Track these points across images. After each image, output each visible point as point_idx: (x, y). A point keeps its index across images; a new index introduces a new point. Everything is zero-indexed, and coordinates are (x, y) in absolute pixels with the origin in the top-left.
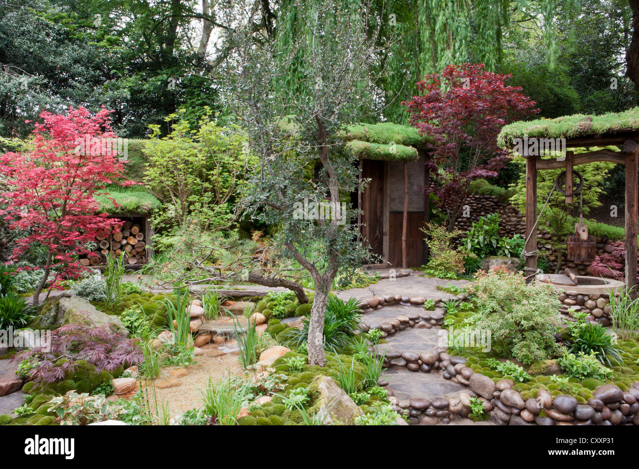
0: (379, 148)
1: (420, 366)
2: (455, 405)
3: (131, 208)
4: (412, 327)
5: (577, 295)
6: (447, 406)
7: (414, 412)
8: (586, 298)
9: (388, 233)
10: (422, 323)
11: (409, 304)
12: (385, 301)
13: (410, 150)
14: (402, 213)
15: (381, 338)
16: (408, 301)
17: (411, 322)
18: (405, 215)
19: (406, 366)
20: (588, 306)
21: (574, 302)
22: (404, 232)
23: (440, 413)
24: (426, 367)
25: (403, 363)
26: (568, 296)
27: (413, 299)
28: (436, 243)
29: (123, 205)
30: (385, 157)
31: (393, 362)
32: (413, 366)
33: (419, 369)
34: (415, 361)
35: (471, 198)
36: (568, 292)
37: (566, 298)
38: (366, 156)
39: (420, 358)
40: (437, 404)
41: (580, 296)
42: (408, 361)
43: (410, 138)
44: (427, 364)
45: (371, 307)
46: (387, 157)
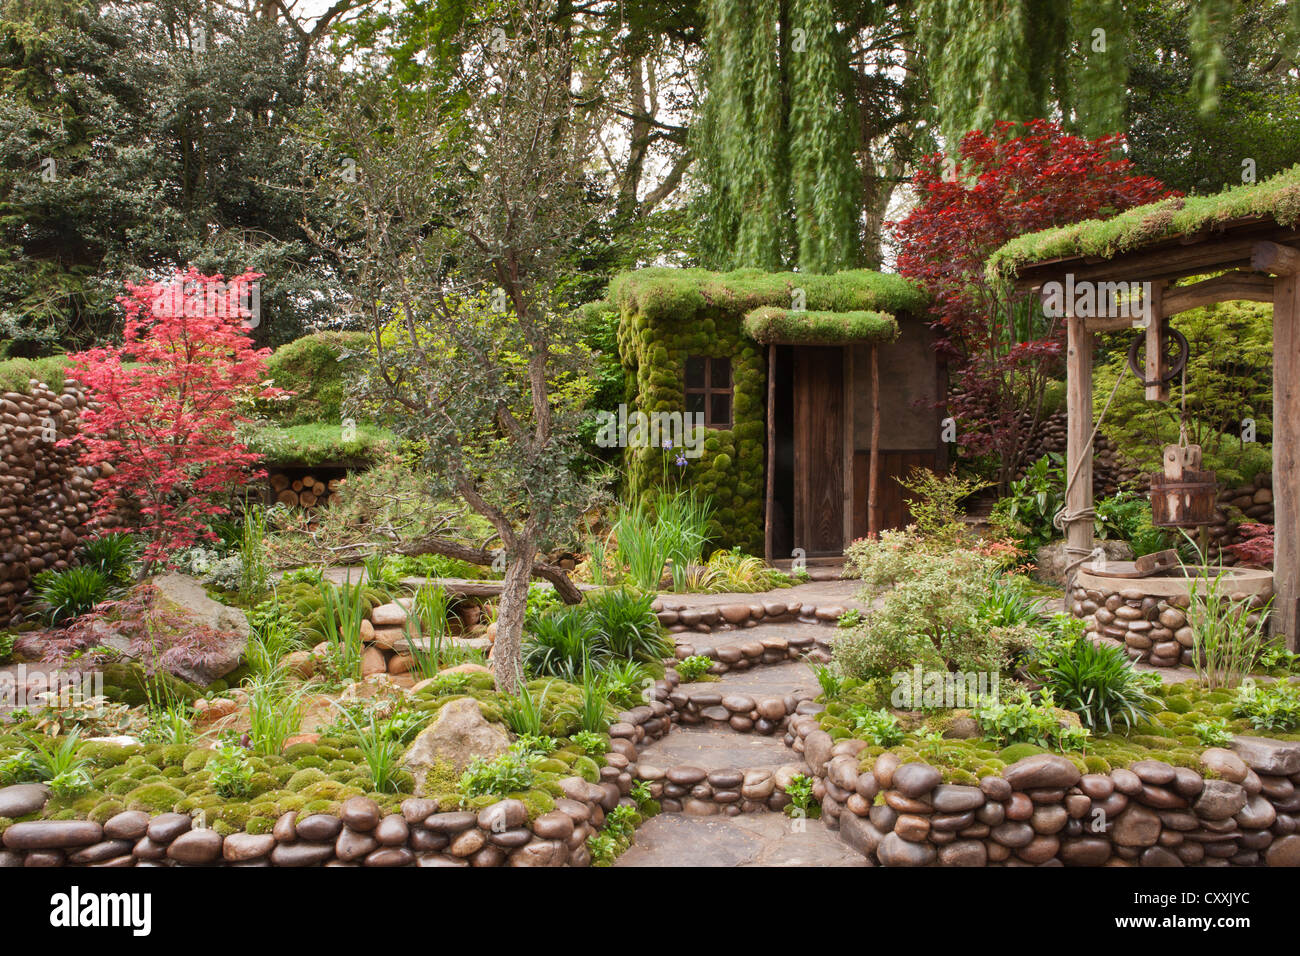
0: (806, 318)
1: (755, 722)
2: (753, 784)
3: (352, 450)
4: (795, 659)
5: (1142, 598)
6: (738, 783)
7: (672, 789)
8: (1161, 604)
9: (851, 496)
10: (816, 652)
11: (814, 621)
12: (765, 612)
13: (881, 319)
14: (868, 453)
15: (710, 671)
16: (811, 615)
17: (793, 650)
18: (873, 454)
19: (727, 722)
20: (1165, 621)
21: (1136, 612)
22: (872, 489)
23: (723, 794)
24: (763, 724)
25: (720, 714)
26: (1123, 600)
27: (821, 611)
28: (930, 509)
29: (338, 445)
30: (820, 336)
31: (705, 713)
32: (739, 721)
33: (750, 729)
34: (744, 713)
35: (1053, 420)
36: (1123, 592)
37: (1119, 607)
38: (776, 335)
39: (754, 708)
40: (716, 778)
41: (1148, 601)
42: (733, 712)
43: (893, 297)
44: (767, 719)
45: (728, 621)
46: (824, 335)
